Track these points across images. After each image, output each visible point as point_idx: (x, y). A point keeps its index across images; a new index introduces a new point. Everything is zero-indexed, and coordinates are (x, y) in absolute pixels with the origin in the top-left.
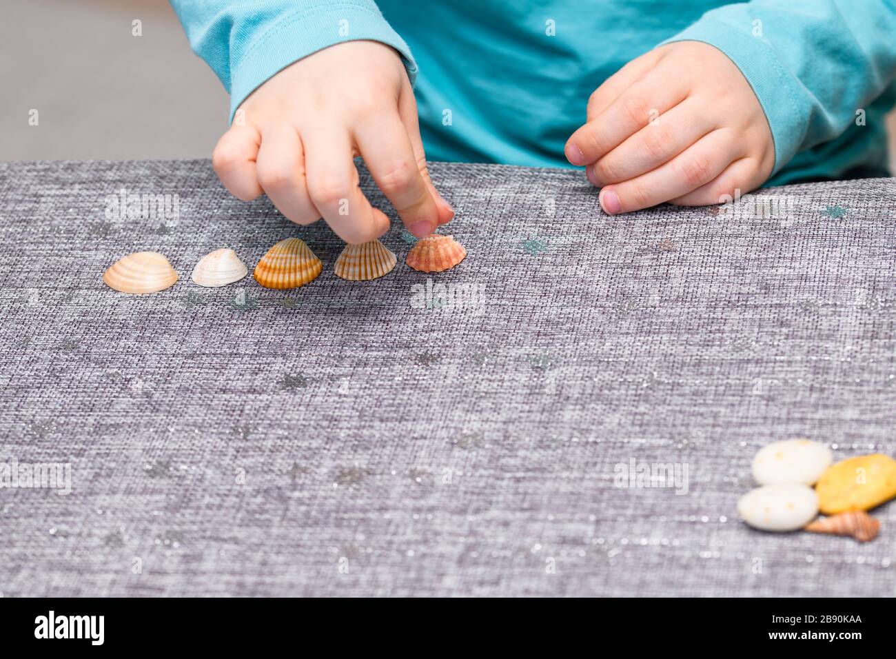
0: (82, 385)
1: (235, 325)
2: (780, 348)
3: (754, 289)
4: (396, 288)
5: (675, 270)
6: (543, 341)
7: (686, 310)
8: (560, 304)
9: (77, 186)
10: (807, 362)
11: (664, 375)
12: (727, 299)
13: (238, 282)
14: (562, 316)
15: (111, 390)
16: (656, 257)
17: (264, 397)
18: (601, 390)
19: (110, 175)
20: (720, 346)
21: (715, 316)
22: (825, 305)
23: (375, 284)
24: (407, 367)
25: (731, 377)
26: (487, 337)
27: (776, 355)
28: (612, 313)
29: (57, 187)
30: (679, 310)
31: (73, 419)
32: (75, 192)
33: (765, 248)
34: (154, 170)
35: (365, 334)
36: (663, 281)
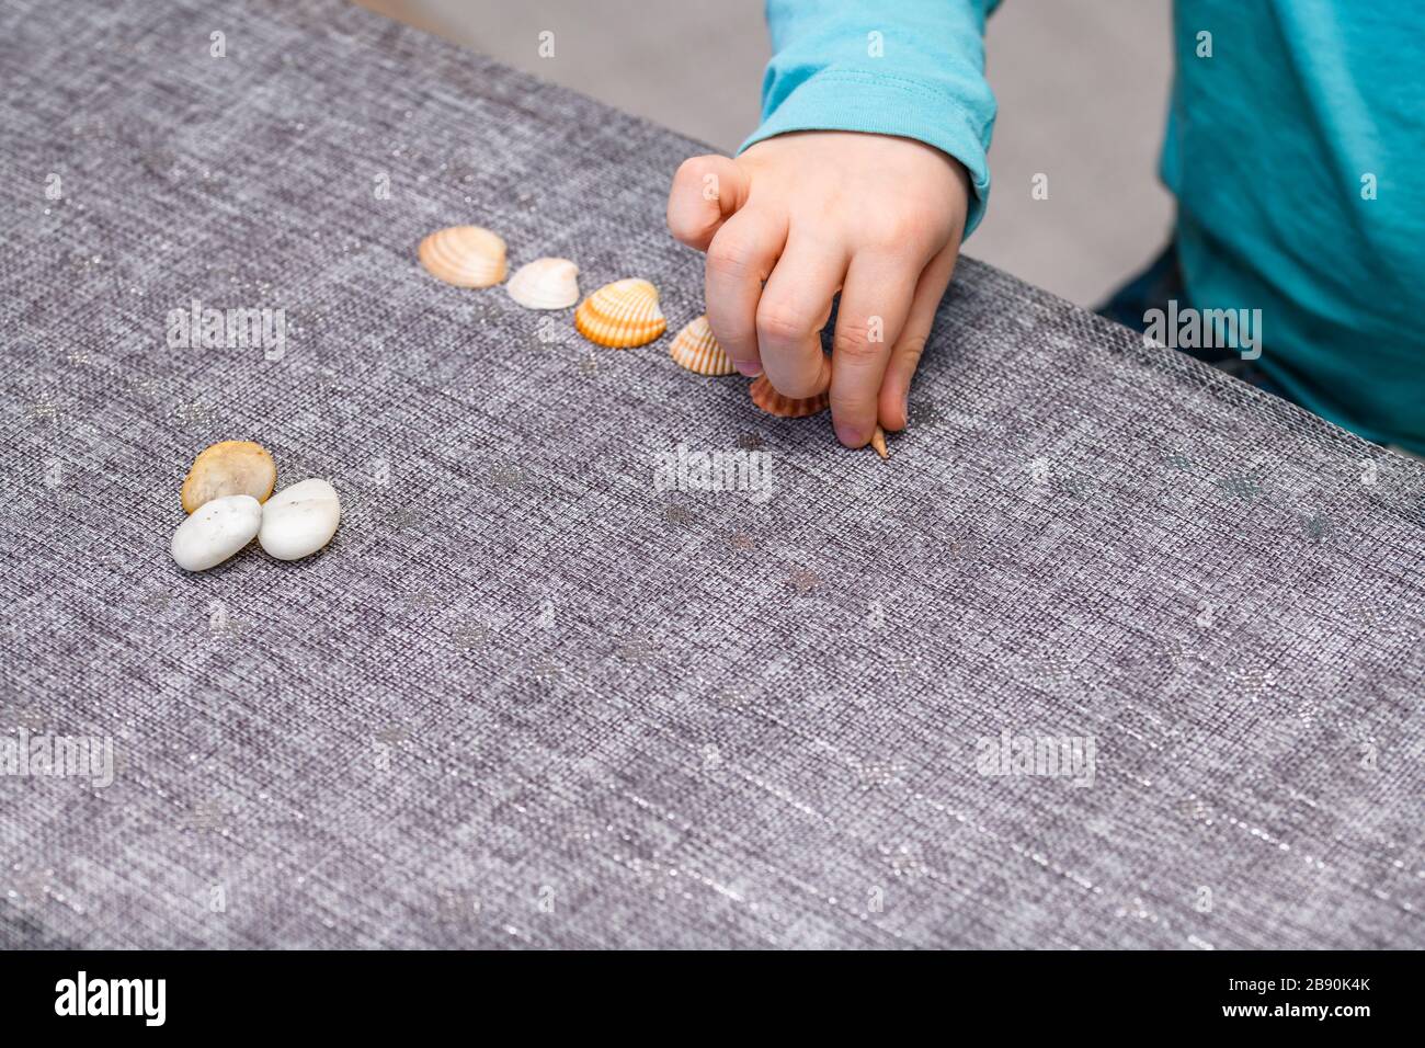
0: (280, 377)
1: (507, 369)
2: (1092, 694)
3: (1130, 597)
4: (724, 399)
5: (1057, 527)
6: (828, 553)
7: (1025, 588)
8: (889, 509)
9: (480, 102)
10: (1108, 728)
11: (928, 667)
12: (1087, 595)
13: (556, 311)
14: (878, 527)
15: (307, 397)
16: (1051, 495)
17: (462, 483)
18: (838, 652)
19: (529, 101)
20: (1025, 657)
21: (1053, 612)
22: (1194, 659)
23: (704, 382)
24: (649, 515)
25: (1002, 706)
26: (769, 517)
27: (1079, 702)
28: (938, 551)
29: (457, 91)
30: (1017, 584)
31: (238, 419)
32: (471, 108)
33: (1191, 543)
34: (582, 113)
35: (639, 447)
36: (1032, 535)
